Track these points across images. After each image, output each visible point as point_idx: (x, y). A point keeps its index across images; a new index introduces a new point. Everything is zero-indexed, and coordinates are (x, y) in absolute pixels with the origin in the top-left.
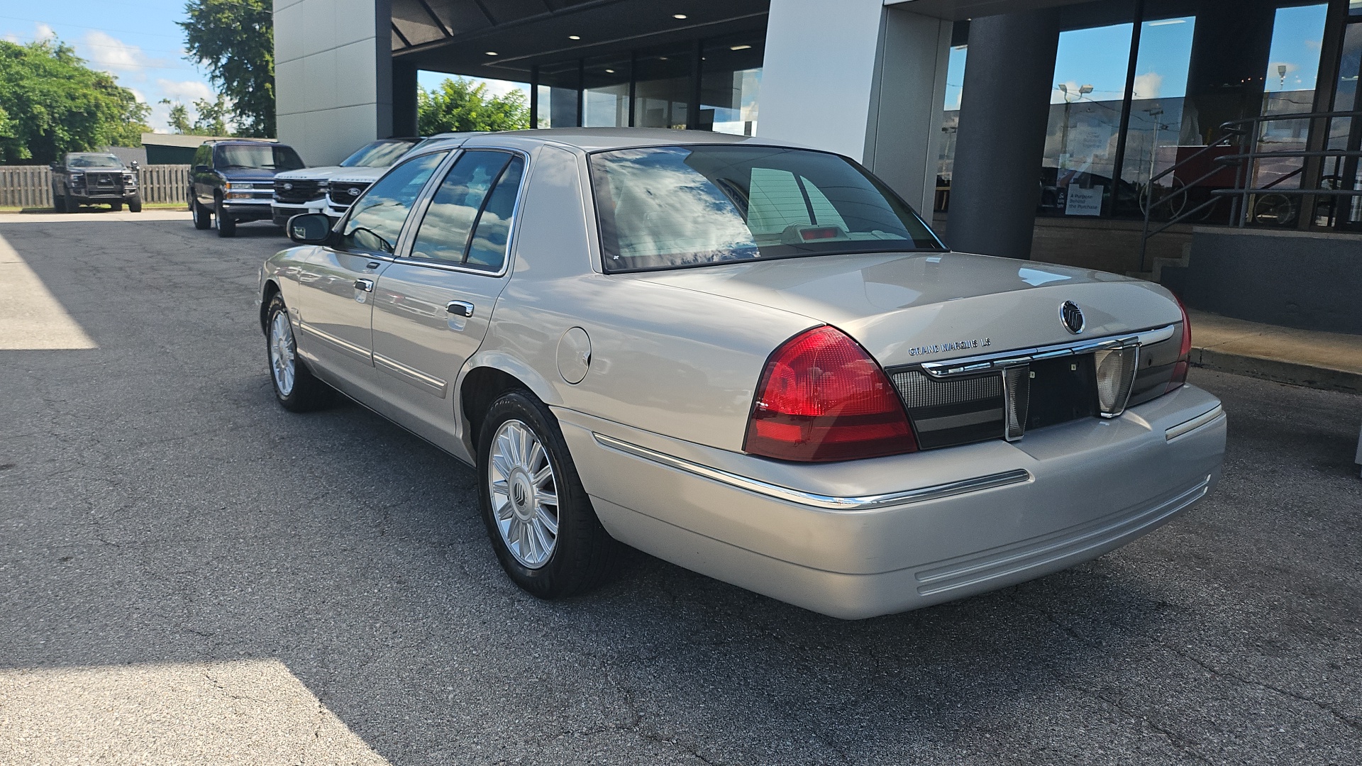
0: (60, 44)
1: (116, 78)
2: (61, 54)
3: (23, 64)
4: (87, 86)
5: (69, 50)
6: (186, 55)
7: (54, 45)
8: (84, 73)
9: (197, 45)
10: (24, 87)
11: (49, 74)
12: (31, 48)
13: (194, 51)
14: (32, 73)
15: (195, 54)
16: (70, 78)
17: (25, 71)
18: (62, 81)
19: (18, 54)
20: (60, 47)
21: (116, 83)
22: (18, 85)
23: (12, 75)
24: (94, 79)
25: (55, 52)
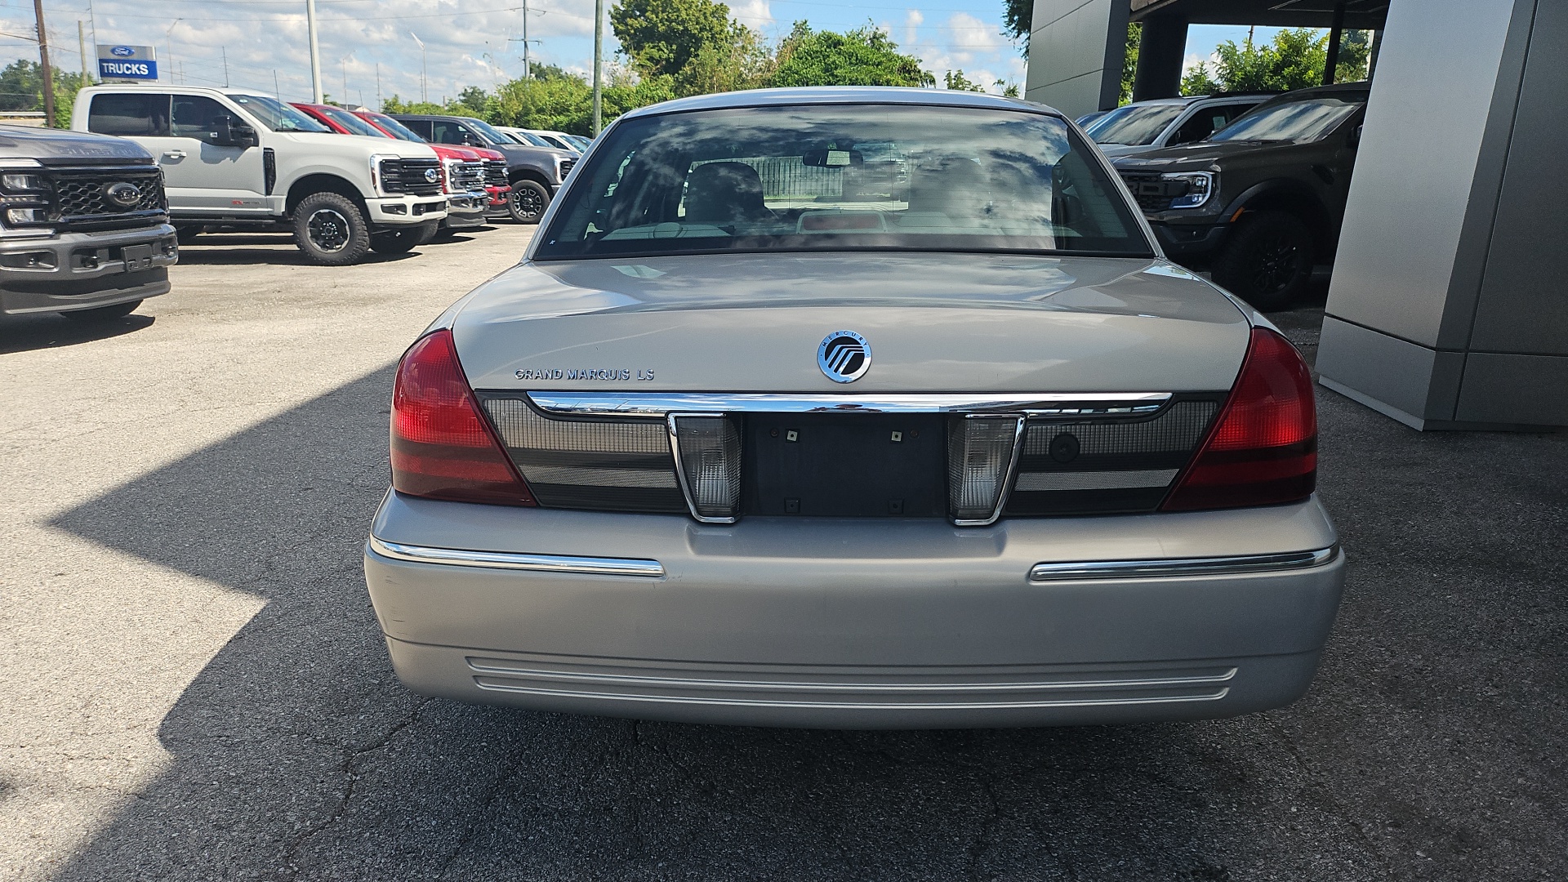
0: (874, 29)
1: (921, 61)
2: (875, 40)
3: (839, 54)
4: (891, 72)
5: (882, 36)
6: (1005, 30)
7: (868, 33)
8: (890, 58)
9: (1016, 18)
10: (837, 76)
11: (861, 62)
12: (849, 37)
13: (1013, 25)
14: (846, 62)
15: (1014, 28)
16: (880, 64)
17: (839, 60)
18: (871, 67)
19: (837, 43)
20: (875, 33)
21: (920, 66)
22: (832, 75)
23: (829, 65)
24: (899, 64)
25: (870, 39)
